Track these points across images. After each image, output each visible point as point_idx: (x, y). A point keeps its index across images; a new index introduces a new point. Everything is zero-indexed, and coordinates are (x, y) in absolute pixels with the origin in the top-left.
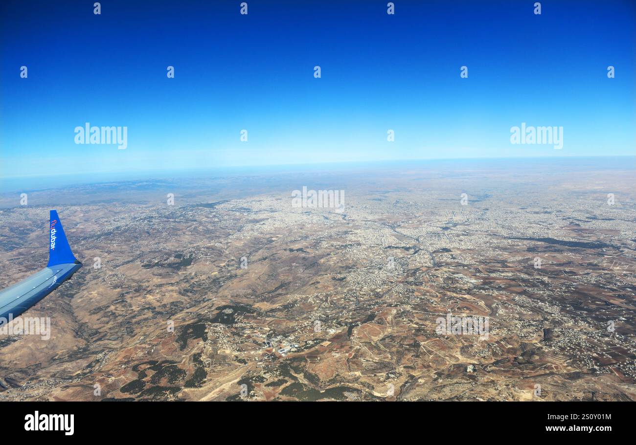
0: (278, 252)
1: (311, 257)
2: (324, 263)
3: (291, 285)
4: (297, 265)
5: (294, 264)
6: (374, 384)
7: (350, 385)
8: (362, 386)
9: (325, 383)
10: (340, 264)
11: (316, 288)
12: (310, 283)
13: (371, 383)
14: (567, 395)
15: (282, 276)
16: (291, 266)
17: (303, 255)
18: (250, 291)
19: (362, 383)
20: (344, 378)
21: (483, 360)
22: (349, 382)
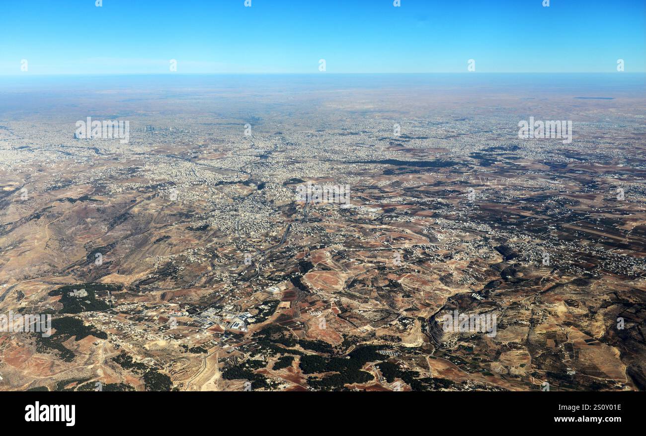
0: (53, 205)
1: (109, 208)
2: (140, 213)
3: (117, 247)
4: (94, 220)
5: (89, 219)
6: (398, 335)
7: (368, 343)
8: (383, 341)
9: (341, 348)
10: (167, 212)
11: (170, 244)
12: (153, 239)
13: (393, 334)
14: (595, 300)
15: (81, 240)
16: (85, 223)
17: (94, 205)
18: (46, 267)
19: (382, 338)
20: (355, 336)
21: (473, 287)
22: (365, 340)
